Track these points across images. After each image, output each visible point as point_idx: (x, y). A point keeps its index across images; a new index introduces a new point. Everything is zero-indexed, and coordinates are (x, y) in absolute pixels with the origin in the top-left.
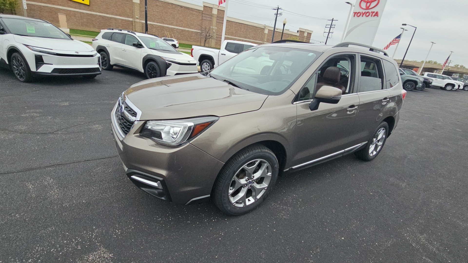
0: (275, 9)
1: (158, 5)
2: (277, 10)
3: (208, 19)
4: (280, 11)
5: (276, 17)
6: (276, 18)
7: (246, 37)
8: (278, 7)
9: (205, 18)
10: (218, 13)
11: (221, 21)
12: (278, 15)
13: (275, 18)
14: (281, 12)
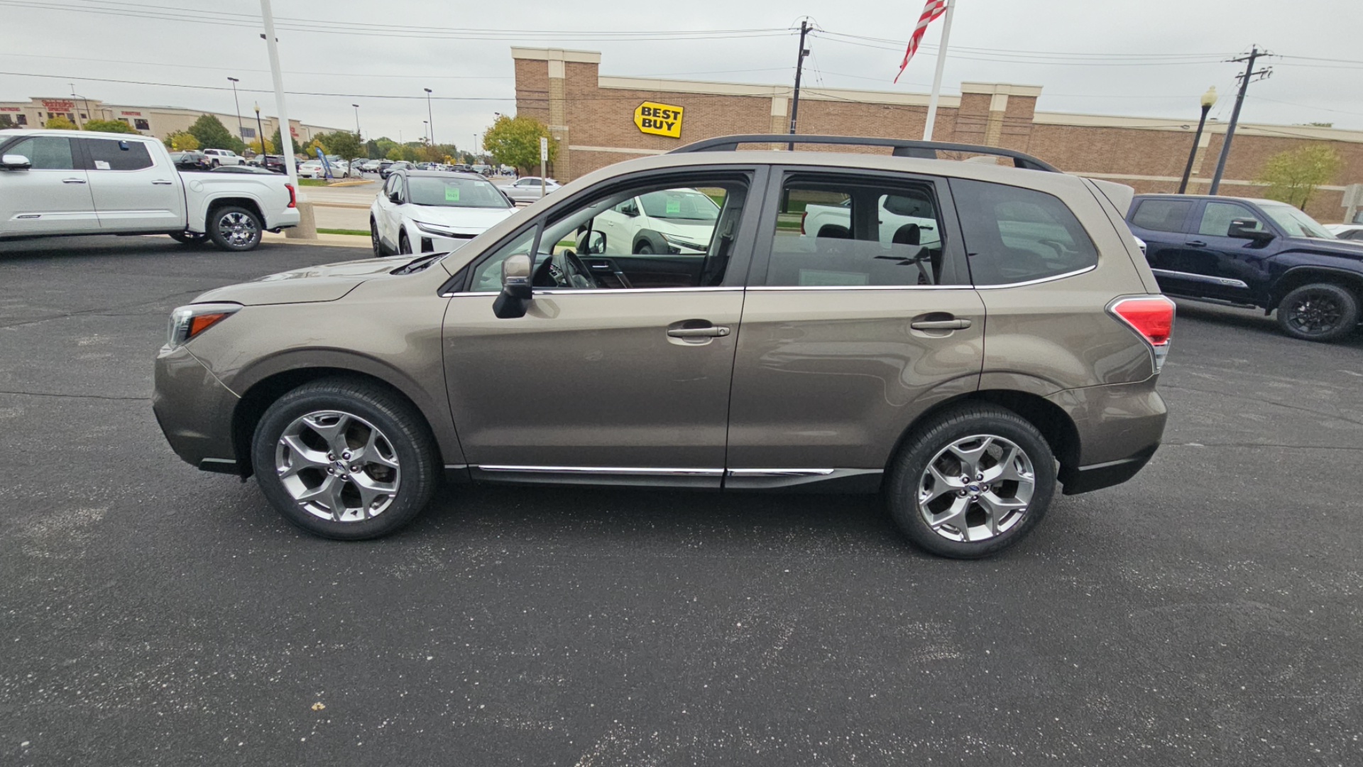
0: (1240, 60)
1: (832, 112)
2: (1248, 61)
3: (974, 128)
4: (1258, 64)
5: (1241, 85)
6: (1243, 90)
7: (1111, 169)
8: (1255, 51)
9: (965, 128)
10: (1008, 107)
11: (1018, 129)
12: (1252, 78)
13: (1237, 91)
14: (1266, 67)
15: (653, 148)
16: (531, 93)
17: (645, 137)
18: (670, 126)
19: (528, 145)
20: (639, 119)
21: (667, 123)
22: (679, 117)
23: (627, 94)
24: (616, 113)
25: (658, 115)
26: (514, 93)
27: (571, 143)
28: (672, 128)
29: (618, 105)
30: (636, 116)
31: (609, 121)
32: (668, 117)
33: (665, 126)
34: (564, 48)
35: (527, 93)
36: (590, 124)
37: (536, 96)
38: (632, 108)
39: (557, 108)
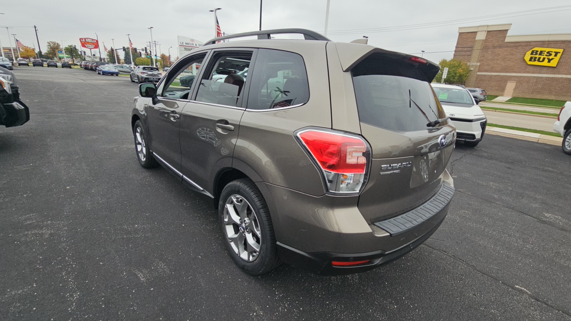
15: (533, 73)
16: (463, 48)
17: (529, 67)
18: (549, 61)
19: (452, 72)
20: (527, 57)
21: (548, 58)
22: (559, 55)
23: (523, 44)
24: (512, 54)
25: (542, 54)
26: (454, 49)
27: (479, 71)
28: (552, 61)
29: (515, 50)
30: (526, 55)
31: (507, 59)
32: (550, 55)
33: (546, 60)
34: (489, 24)
35: (461, 48)
36: (493, 61)
37: (465, 49)
38: (524, 51)
39: (476, 54)
